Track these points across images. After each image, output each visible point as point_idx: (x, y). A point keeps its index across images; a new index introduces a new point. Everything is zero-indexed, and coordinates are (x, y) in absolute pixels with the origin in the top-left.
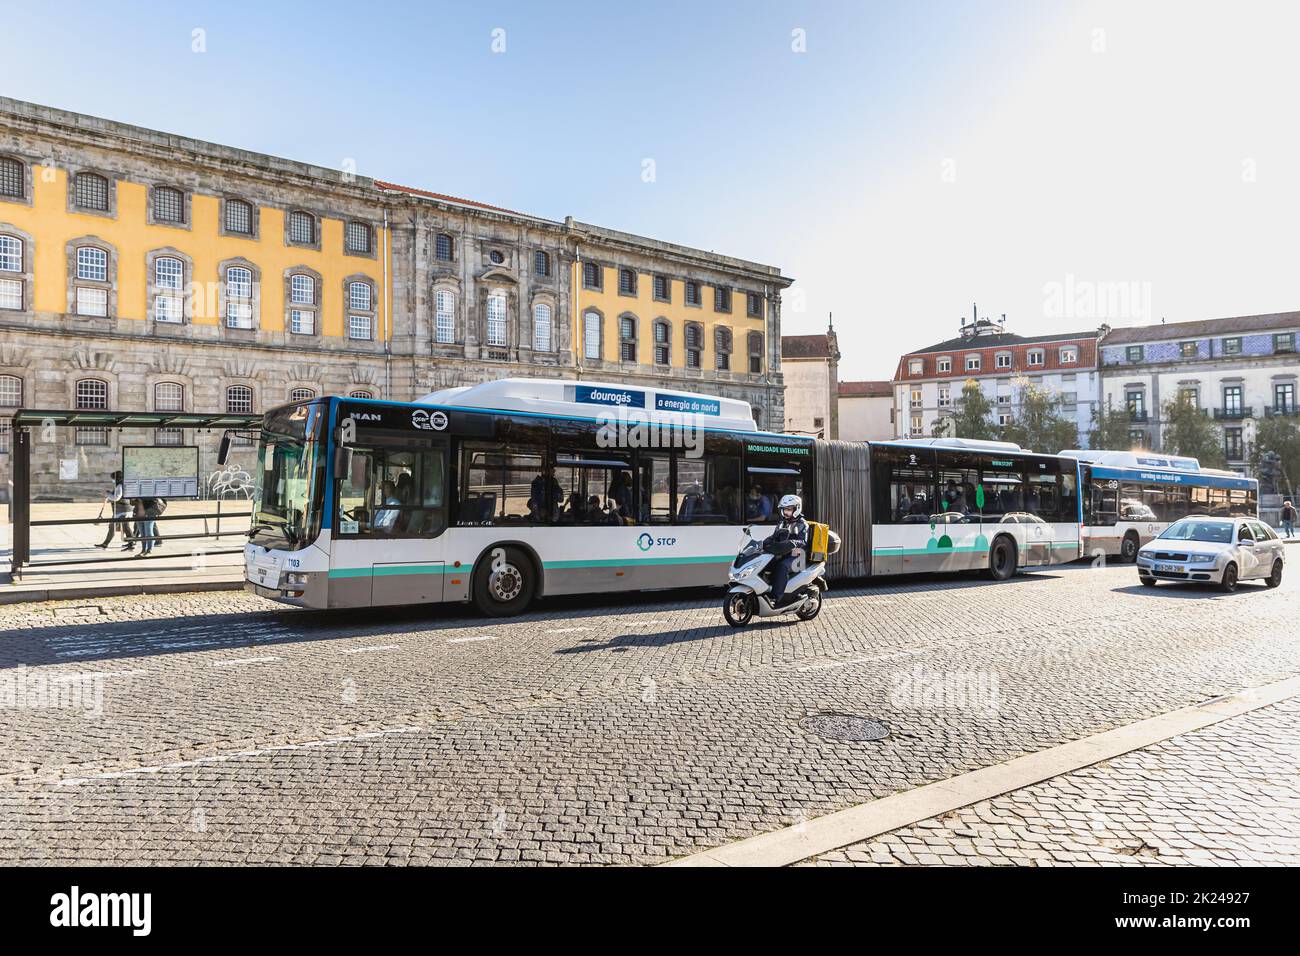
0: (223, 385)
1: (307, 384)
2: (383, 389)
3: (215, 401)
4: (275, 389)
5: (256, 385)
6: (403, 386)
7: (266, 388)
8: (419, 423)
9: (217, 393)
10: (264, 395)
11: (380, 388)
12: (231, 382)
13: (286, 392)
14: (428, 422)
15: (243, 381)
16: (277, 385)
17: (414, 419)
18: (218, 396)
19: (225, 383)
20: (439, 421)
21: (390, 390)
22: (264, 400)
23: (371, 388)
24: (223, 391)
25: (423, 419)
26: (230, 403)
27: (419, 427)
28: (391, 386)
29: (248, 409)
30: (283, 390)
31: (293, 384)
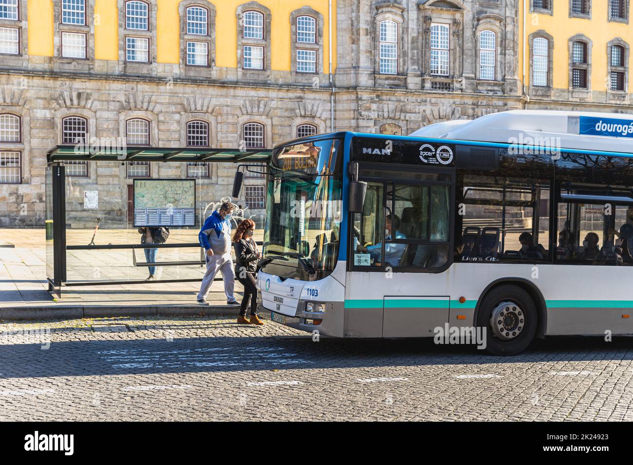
0: (184, 121)
1: (257, 118)
2: (328, 122)
3: (177, 136)
4: (229, 123)
5: (212, 119)
6: (346, 119)
7: (221, 123)
8: (426, 157)
9: (178, 129)
10: (219, 130)
11: (325, 121)
12: (190, 117)
13: (239, 126)
14: (434, 156)
15: (200, 117)
16: (231, 120)
17: (422, 153)
18: (179, 131)
19: (185, 118)
20: (445, 155)
21: (335, 123)
22: (220, 134)
23: (317, 121)
24: (184, 126)
25: (430, 154)
26: (190, 137)
27: (426, 161)
28: (335, 119)
29: (205, 142)
30: (236, 124)
31: (244, 119)
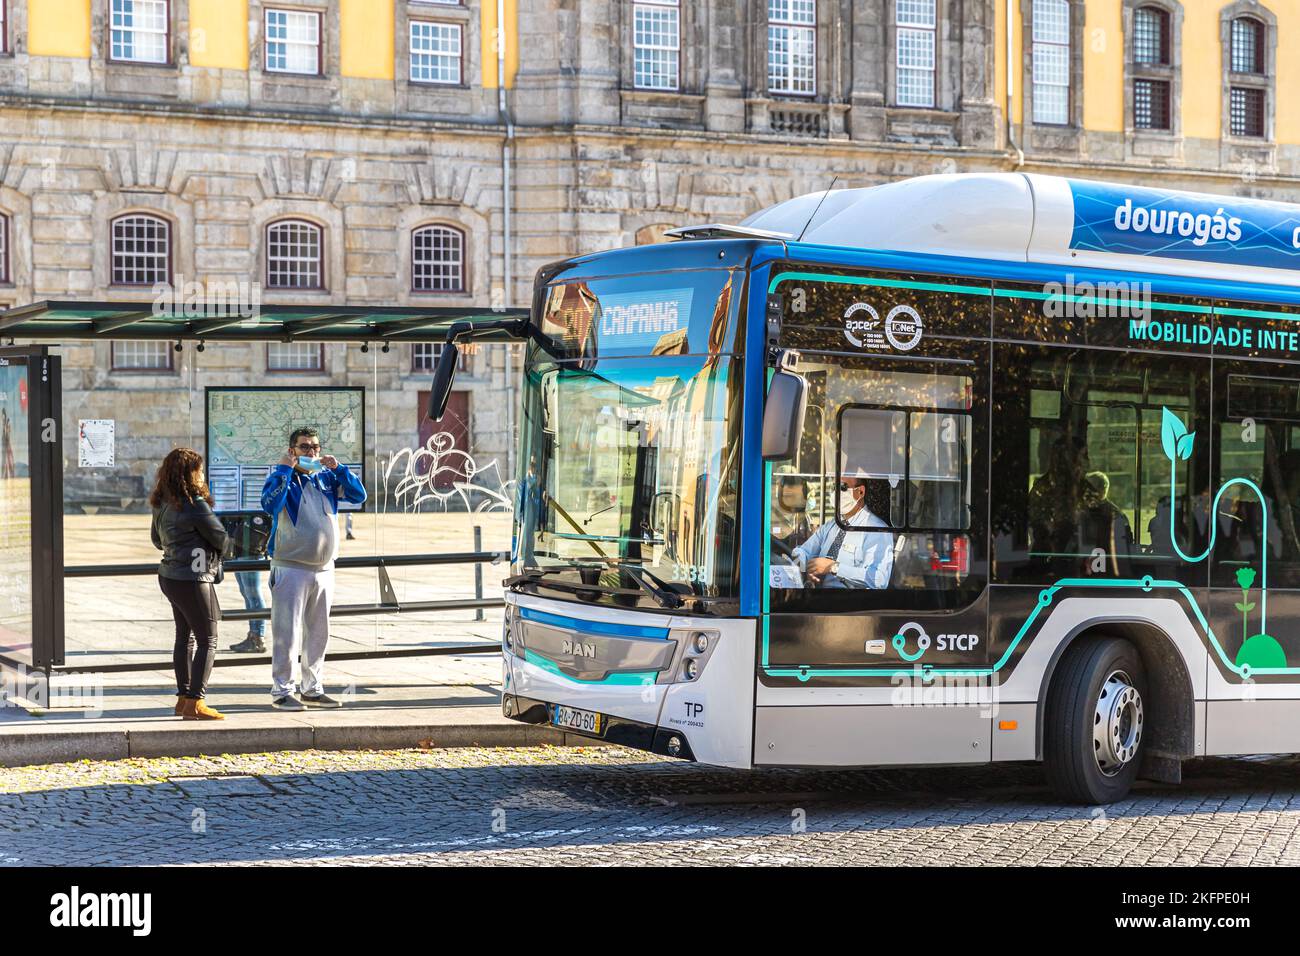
0: (102, 216)
1: (303, 209)
2: (496, 218)
3: (84, 256)
4: (226, 222)
5: (180, 212)
6: (545, 211)
7: (204, 221)
9: (89, 236)
10: (200, 239)
11: (487, 216)
12: (120, 206)
13: (254, 228)
15: (148, 203)
16: (231, 211)
18: (92, 243)
19: (107, 207)
21: (514, 222)
22: (201, 253)
23: (465, 217)
24: (102, 229)
26: (118, 260)
28: (514, 210)
30: (247, 223)
31: (268, 210)
